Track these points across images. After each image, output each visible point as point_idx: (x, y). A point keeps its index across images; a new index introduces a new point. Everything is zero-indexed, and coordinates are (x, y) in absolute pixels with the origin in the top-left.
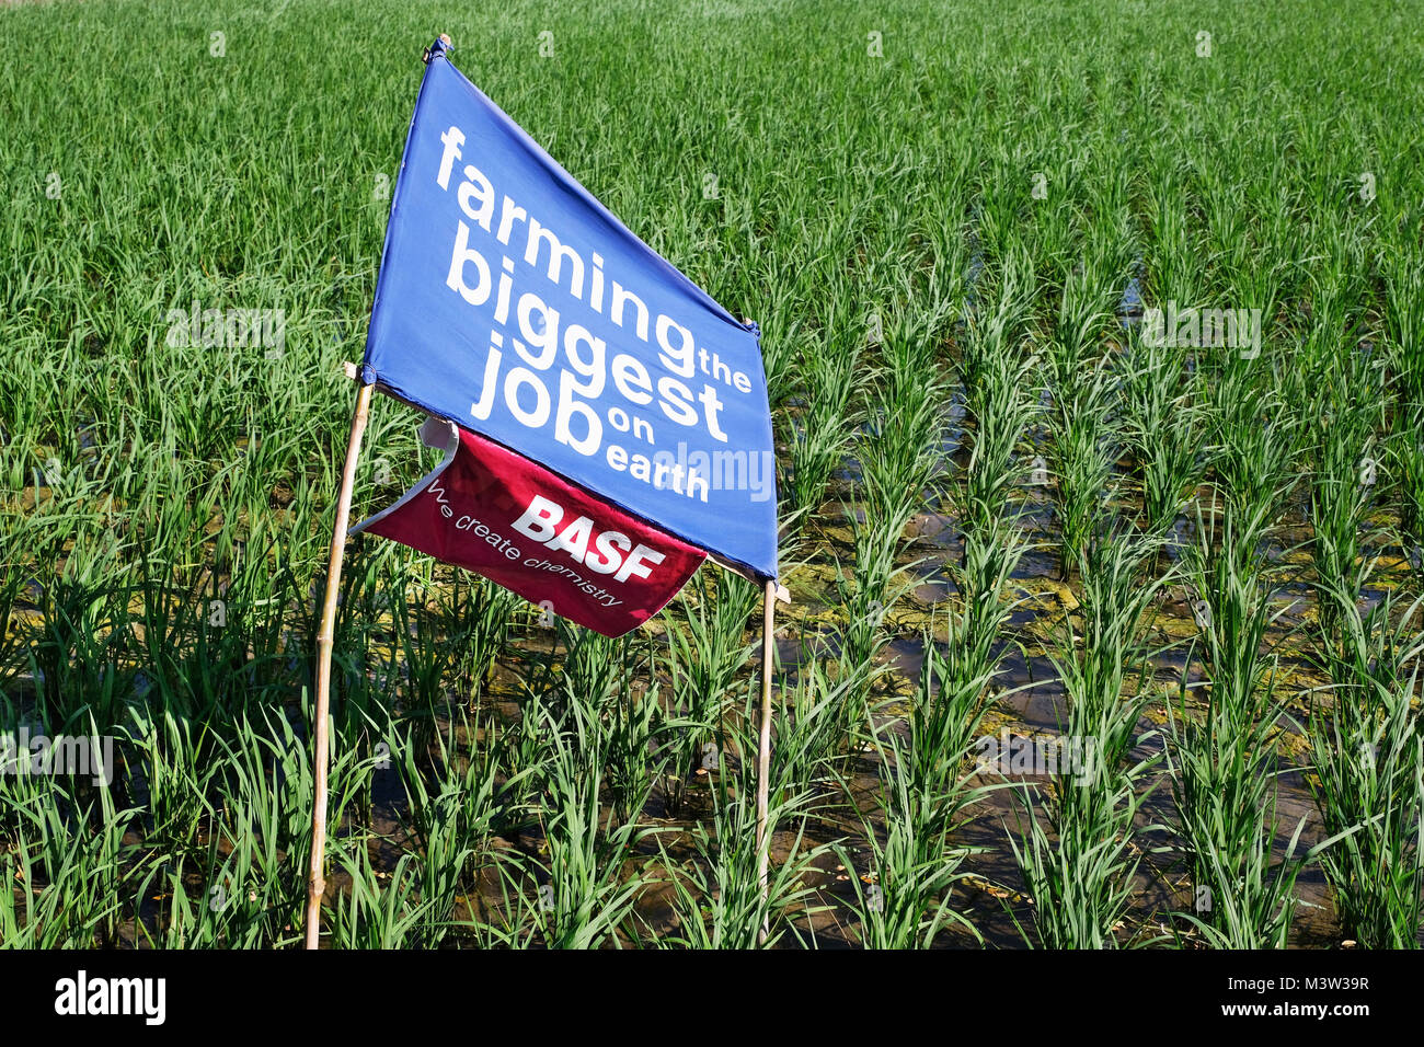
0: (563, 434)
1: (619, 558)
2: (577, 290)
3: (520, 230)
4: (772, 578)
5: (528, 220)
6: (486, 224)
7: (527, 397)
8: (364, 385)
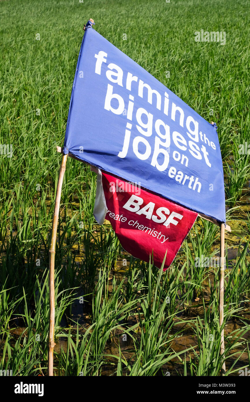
0: (154, 163)
1: (165, 218)
2: (159, 107)
3: (135, 85)
4: (224, 222)
5: (138, 81)
6: (120, 84)
7: (142, 149)
8: (64, 154)
